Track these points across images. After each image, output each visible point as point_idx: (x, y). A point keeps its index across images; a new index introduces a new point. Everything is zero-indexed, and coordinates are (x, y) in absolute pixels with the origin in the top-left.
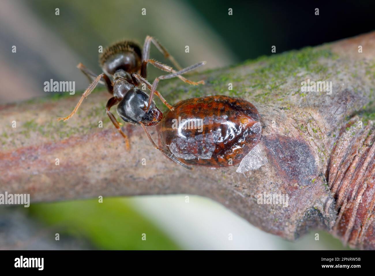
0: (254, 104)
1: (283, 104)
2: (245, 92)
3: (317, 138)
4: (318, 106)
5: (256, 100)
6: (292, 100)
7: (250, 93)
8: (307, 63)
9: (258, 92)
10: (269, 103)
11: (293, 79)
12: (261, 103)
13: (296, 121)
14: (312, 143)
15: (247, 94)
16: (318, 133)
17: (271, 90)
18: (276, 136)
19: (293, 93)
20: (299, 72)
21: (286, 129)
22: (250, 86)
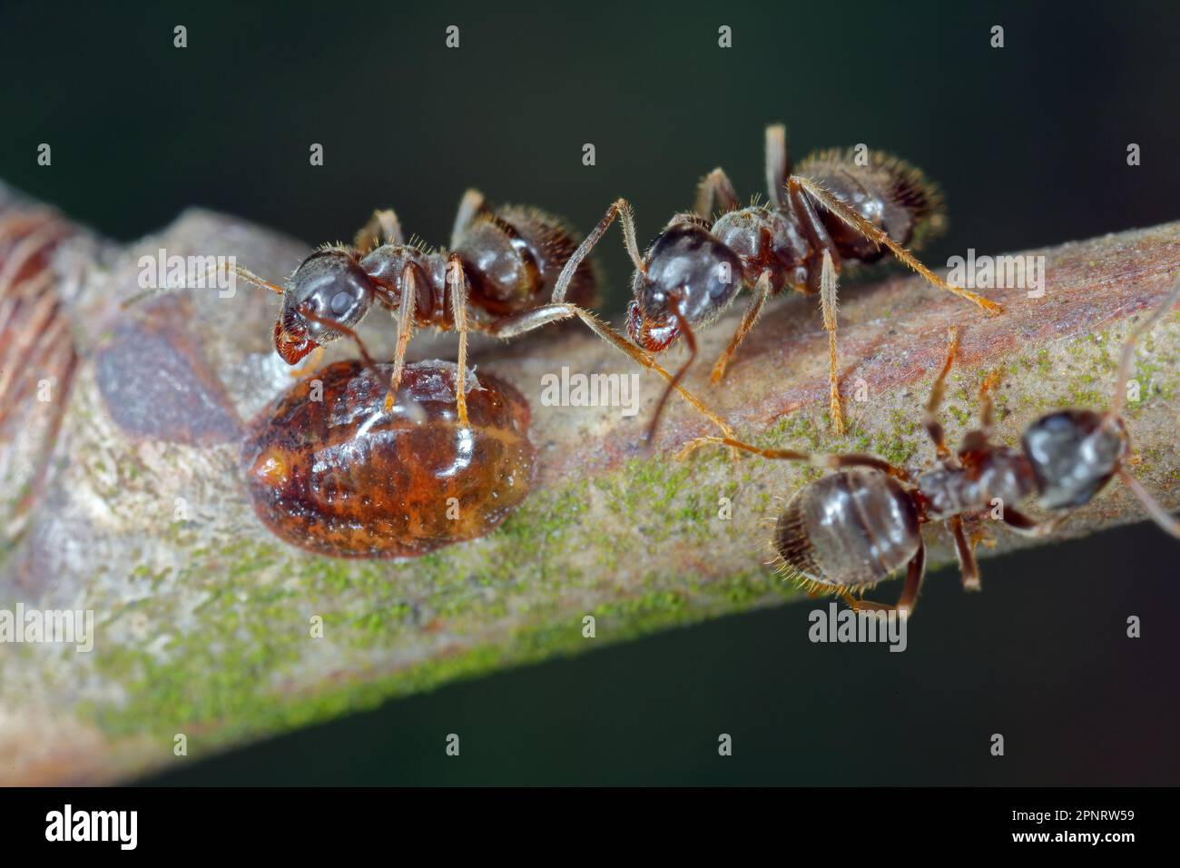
0: (269, 537)
1: (193, 539)
2: (302, 575)
3: (94, 447)
4: (97, 539)
5: (269, 549)
6: (170, 555)
7: (288, 573)
8: (153, 683)
9: (266, 577)
10: (230, 540)
11: (178, 625)
12: (252, 542)
13: (149, 489)
14: (105, 429)
15: (297, 569)
16: (92, 460)
17: (232, 585)
18: (200, 441)
19: (172, 577)
20: (167, 647)
21: (175, 465)
22: (293, 594)
